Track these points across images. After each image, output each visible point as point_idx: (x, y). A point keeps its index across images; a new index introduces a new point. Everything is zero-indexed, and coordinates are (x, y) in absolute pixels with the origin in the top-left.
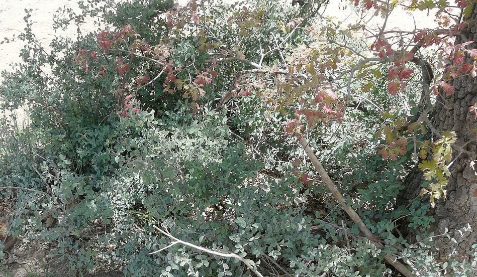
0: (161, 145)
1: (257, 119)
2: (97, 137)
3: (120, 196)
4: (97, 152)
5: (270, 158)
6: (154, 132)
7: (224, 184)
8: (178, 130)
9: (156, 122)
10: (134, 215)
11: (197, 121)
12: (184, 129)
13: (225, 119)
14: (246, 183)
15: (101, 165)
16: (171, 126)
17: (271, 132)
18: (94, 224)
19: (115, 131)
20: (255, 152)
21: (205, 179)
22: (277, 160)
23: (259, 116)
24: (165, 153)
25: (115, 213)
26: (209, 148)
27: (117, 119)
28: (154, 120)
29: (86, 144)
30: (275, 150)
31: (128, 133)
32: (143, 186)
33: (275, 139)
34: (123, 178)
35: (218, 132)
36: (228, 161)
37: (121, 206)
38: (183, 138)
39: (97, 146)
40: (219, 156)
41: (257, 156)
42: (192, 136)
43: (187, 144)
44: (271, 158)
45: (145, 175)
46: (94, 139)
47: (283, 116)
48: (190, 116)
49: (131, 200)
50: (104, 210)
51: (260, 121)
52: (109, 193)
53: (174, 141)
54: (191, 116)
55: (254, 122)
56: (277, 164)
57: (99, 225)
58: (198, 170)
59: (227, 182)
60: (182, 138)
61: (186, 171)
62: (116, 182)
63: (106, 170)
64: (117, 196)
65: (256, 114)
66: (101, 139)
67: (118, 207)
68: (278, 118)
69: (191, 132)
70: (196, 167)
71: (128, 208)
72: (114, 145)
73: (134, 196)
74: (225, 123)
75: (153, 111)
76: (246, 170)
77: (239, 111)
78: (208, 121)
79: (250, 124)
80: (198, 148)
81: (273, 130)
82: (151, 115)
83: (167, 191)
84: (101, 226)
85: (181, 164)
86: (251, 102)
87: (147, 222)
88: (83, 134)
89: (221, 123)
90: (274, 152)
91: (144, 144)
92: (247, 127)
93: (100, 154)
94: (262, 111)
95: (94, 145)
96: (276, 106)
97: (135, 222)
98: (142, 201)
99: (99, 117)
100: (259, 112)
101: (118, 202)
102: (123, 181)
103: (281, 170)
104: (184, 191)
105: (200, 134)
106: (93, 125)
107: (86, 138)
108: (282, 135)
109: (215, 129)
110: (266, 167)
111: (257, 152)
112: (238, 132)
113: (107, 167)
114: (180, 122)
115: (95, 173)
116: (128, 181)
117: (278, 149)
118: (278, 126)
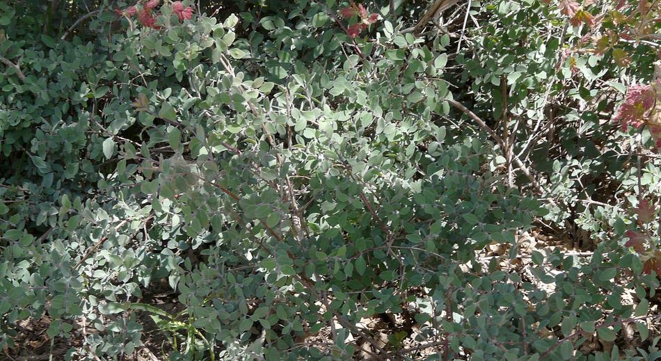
0: (248, 122)
1: (534, 68)
2: (54, 74)
3: (108, 259)
4: (49, 118)
5: (561, 188)
6: (228, 82)
7: (421, 255)
8: (299, 81)
9: (241, 54)
10: (143, 317)
11: (356, 59)
12: (318, 79)
13: (440, 63)
14: (484, 260)
15: (58, 159)
16: (279, 65)
17: (569, 111)
18: (19, 329)
19: (109, 63)
20: (515, 165)
21: (366, 233)
22: (582, 197)
23: (541, 59)
24: (256, 147)
25: (88, 307)
26: (386, 142)
27: (119, 27)
28: (232, 47)
29: (20, 90)
30: (577, 167)
31: (148, 73)
32: (178, 233)
33: (580, 131)
34: (122, 204)
35: (416, 99)
36: (440, 187)
37: (106, 288)
38: (312, 104)
39: (53, 102)
40: (412, 170)
41: (521, 178)
42: (337, 103)
43: (323, 125)
44: (565, 189)
45: (192, 207)
46: (43, 80)
47: (612, 66)
48: (339, 40)
49: (138, 273)
50: (56, 293)
51: (542, 76)
52: (74, 245)
53: (283, 111)
54: (341, 43)
55: (523, 75)
56: (578, 208)
57: (33, 334)
58: (348, 208)
59: (431, 250)
60: (307, 105)
61: (309, 204)
62: (100, 215)
63: (70, 176)
64: (98, 255)
65: (531, 55)
66: (65, 80)
67: (96, 287)
68: (595, 70)
69: (337, 91)
70: (344, 198)
71: (129, 295)
72: (101, 104)
73: (147, 261)
74: (441, 72)
75: (233, 20)
76: (490, 219)
77: (481, 40)
78: (390, 62)
79: (512, 81)
80: (354, 140)
81: (576, 104)
82: (226, 30)
83: (249, 257)
84: (39, 339)
85: (298, 183)
86: (521, 14)
87: (179, 341)
88: (14, 61)
89: (428, 72)
90: (575, 172)
91: (190, 110)
92: (504, 88)
93: (59, 127)
94: (552, 45)
95: (44, 97)
96: (597, 37)
97: (143, 339)
98: (171, 279)
99: (65, 14)
100: (543, 48)
101: (100, 274)
102: (120, 213)
103: (592, 227)
104: (301, 262)
105: (361, 98)
106: (45, 38)
107: (22, 76)
108: (602, 122)
109: (407, 89)
110: (548, 217)
111: (523, 167)
112: (470, 101)
113: (76, 165)
114: (304, 54)
115: (37, 179)
116: (136, 216)
117: (588, 163)
118: (593, 93)
